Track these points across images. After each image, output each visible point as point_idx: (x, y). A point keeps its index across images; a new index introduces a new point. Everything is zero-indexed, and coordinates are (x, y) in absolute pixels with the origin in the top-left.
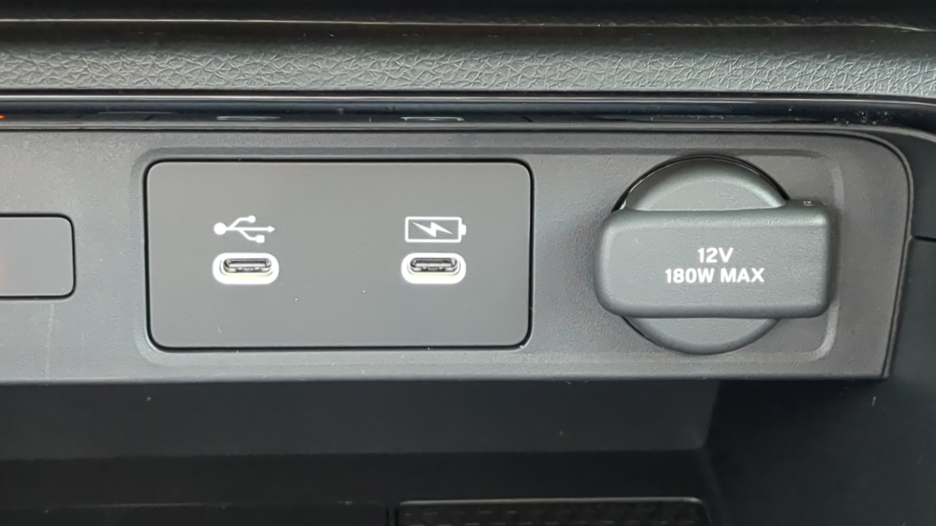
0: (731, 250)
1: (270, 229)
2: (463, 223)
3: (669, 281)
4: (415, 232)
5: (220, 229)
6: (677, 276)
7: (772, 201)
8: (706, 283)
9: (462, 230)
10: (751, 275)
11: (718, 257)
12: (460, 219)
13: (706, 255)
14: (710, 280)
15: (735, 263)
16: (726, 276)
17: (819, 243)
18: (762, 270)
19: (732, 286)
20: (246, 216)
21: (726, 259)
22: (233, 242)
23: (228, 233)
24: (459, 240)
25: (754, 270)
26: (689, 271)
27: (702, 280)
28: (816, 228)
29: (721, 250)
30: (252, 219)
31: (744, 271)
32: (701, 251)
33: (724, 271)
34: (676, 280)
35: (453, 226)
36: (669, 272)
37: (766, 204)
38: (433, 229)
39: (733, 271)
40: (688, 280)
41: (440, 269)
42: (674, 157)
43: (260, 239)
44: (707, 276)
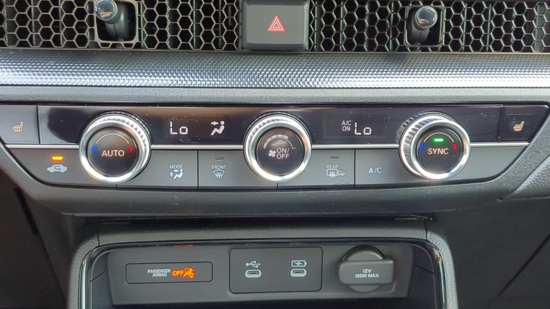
0: (371, 270)
1: (259, 264)
2: (306, 262)
3: (356, 277)
4: (294, 264)
5: (247, 264)
6: (358, 276)
7: (381, 258)
8: (365, 278)
9: (306, 263)
10: (376, 275)
11: (368, 271)
12: (305, 261)
13: (365, 271)
14: (366, 277)
15: (372, 273)
16: (369, 276)
17: (391, 268)
18: (378, 274)
19: (371, 278)
20: (254, 261)
21: (369, 272)
22: (251, 267)
23: (249, 266)
24: (305, 266)
25: (376, 274)
26: (361, 274)
27: (364, 277)
28: (390, 264)
29: (368, 270)
30: (255, 262)
31: (374, 274)
32: (364, 270)
33: (369, 274)
34: (358, 277)
35: (303, 263)
36: (356, 275)
37: (379, 258)
38: (298, 264)
39: (371, 274)
40: (361, 277)
41: (299, 272)
42: (355, 246)
43: (257, 267)
44: (365, 276)
